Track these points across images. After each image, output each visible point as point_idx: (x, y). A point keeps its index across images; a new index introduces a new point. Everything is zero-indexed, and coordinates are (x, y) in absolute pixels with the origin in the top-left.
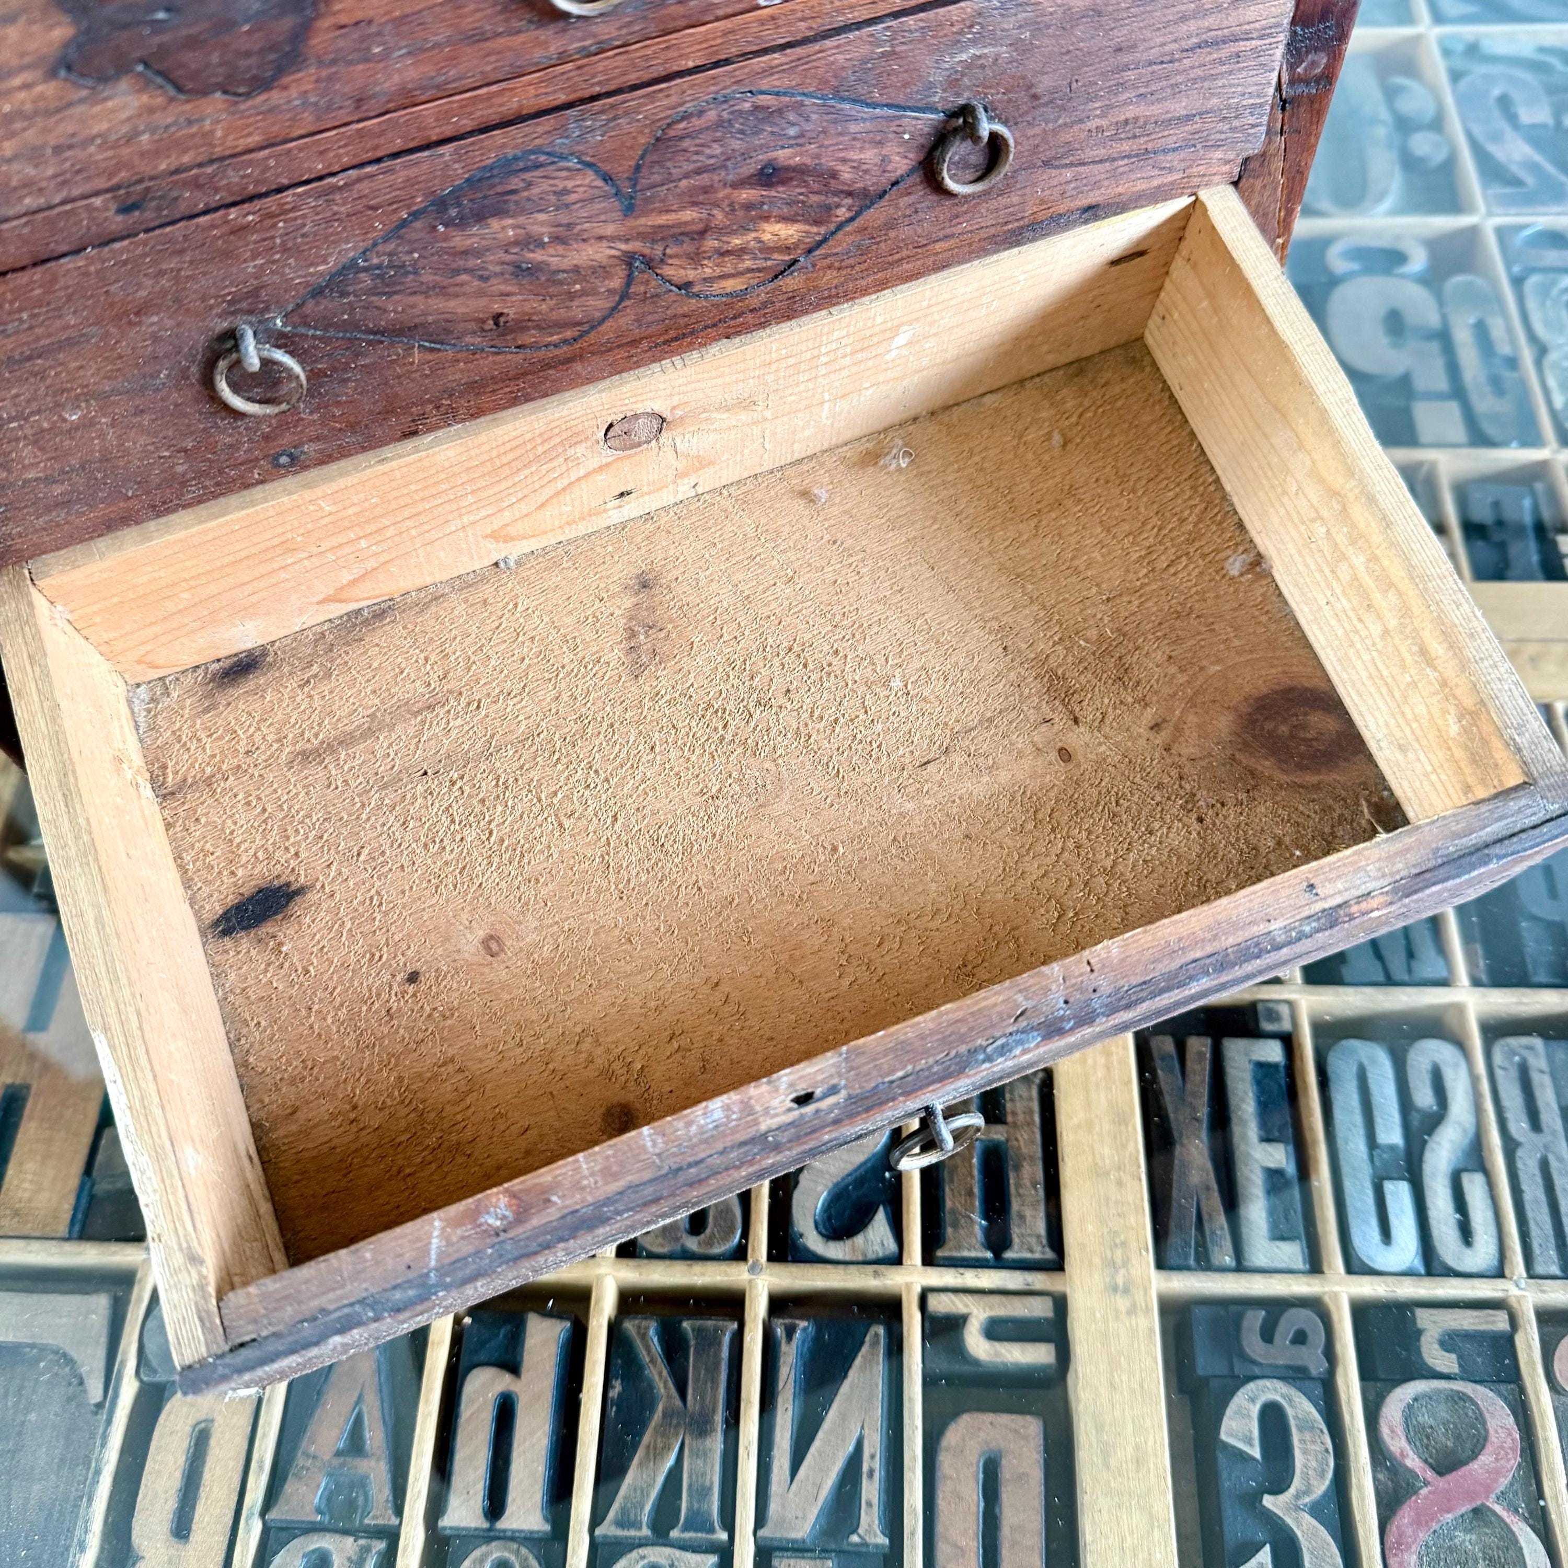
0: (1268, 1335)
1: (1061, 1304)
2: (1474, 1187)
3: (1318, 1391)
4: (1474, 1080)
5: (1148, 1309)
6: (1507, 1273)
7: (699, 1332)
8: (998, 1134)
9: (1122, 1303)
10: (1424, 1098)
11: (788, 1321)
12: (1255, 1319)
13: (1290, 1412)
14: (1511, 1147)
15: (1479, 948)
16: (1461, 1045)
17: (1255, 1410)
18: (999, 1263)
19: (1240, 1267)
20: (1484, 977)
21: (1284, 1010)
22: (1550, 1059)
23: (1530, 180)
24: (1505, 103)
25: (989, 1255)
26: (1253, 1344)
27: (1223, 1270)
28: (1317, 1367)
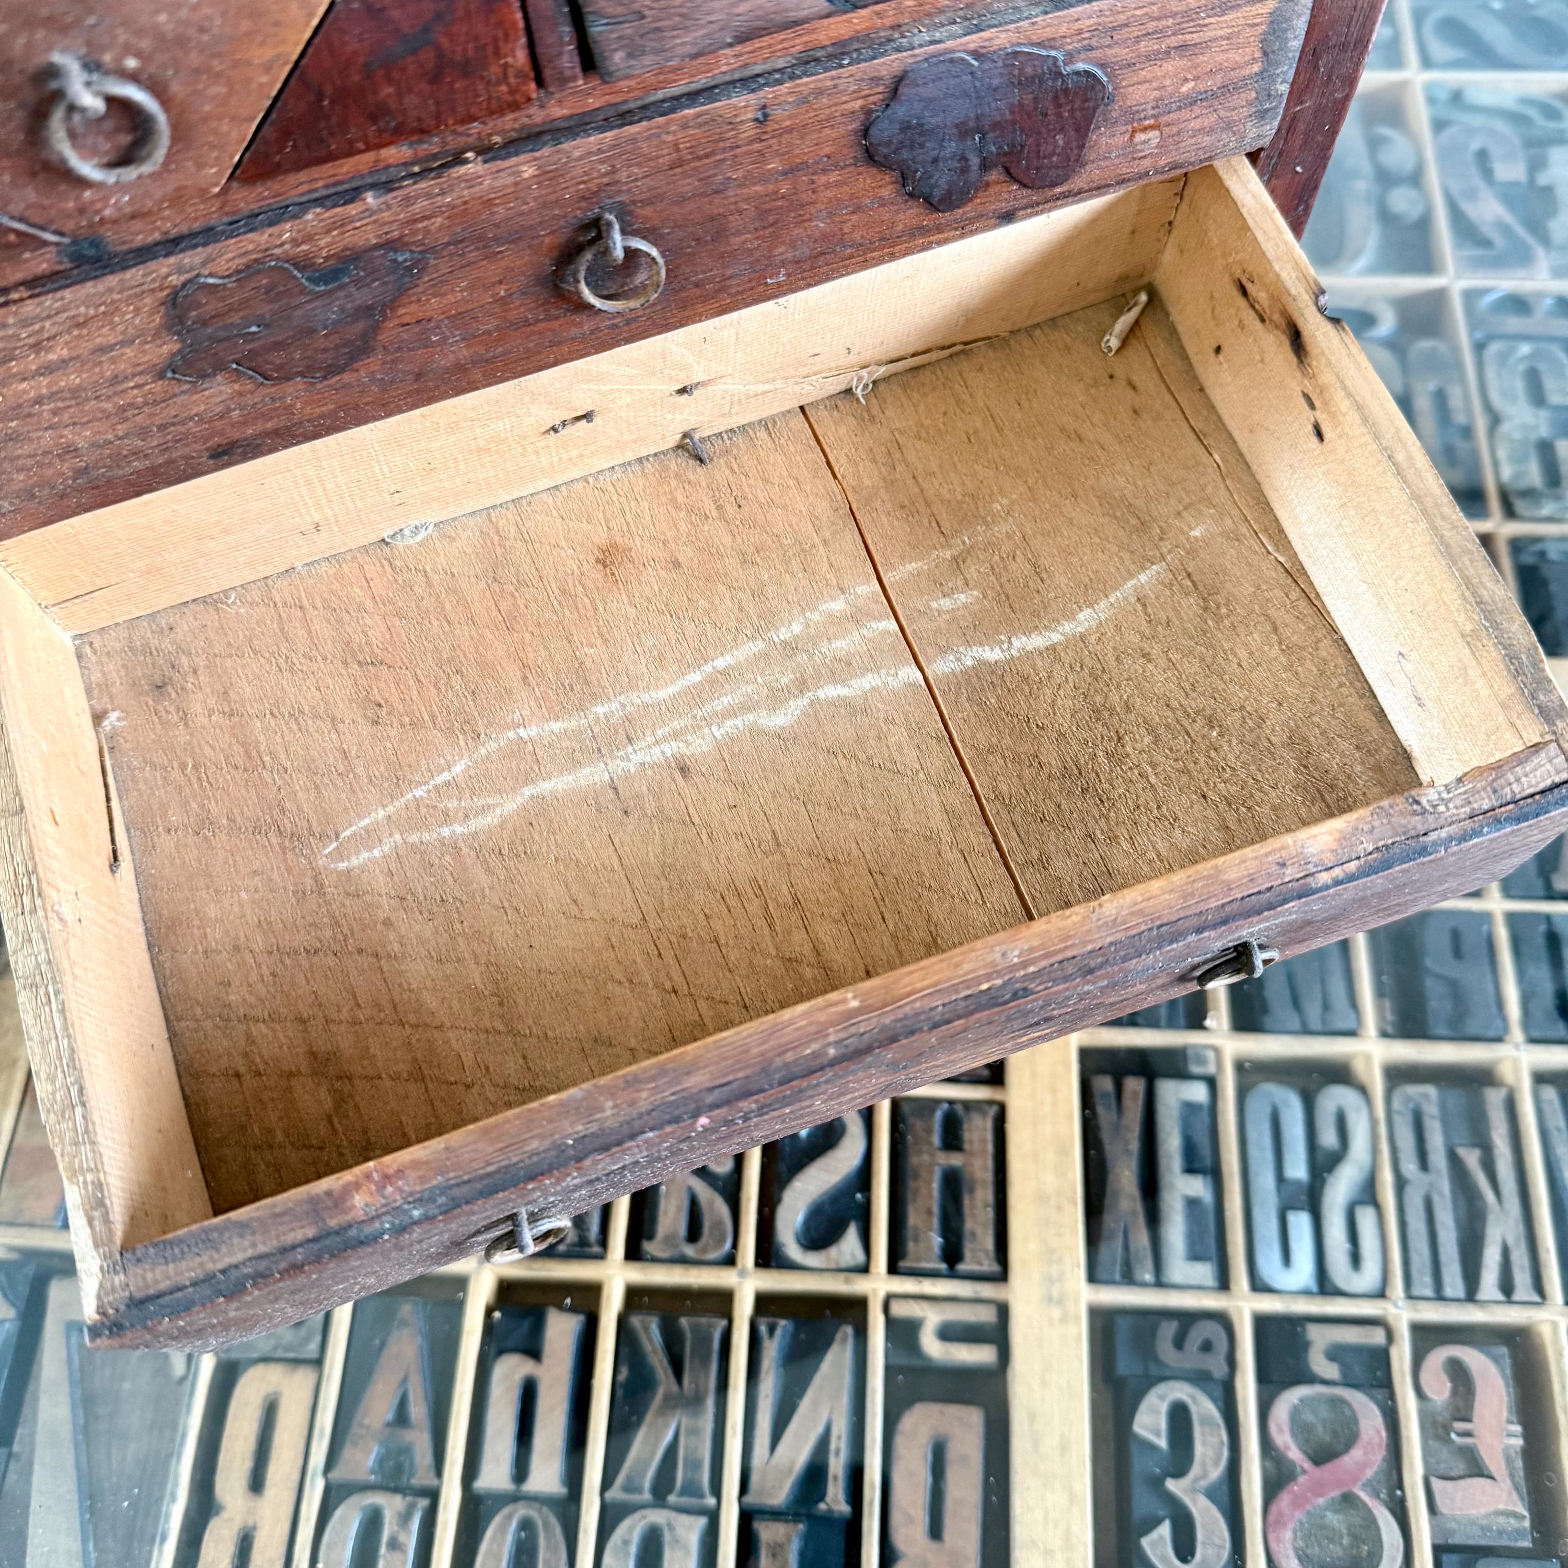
0: (1179, 1343)
1: (1003, 1311)
2: (1366, 1219)
3: (1219, 1392)
4: (1374, 1122)
5: (1077, 1319)
6: (1388, 1293)
7: (695, 1328)
8: (955, 1160)
9: (1056, 1313)
10: (1328, 1138)
11: (771, 1320)
12: (1169, 1329)
13: (1193, 1409)
14: (1401, 1184)
15: (1387, 1004)
16: (1363, 1091)
17: (1164, 1408)
18: (953, 1274)
19: (1160, 1283)
20: (1390, 1029)
21: (1211, 1055)
22: (1443, 1106)
23: (1500, 242)
24: (1483, 157)
25: (943, 1266)
26: (1166, 1350)
27: (1144, 1285)
28: (1219, 1369)
